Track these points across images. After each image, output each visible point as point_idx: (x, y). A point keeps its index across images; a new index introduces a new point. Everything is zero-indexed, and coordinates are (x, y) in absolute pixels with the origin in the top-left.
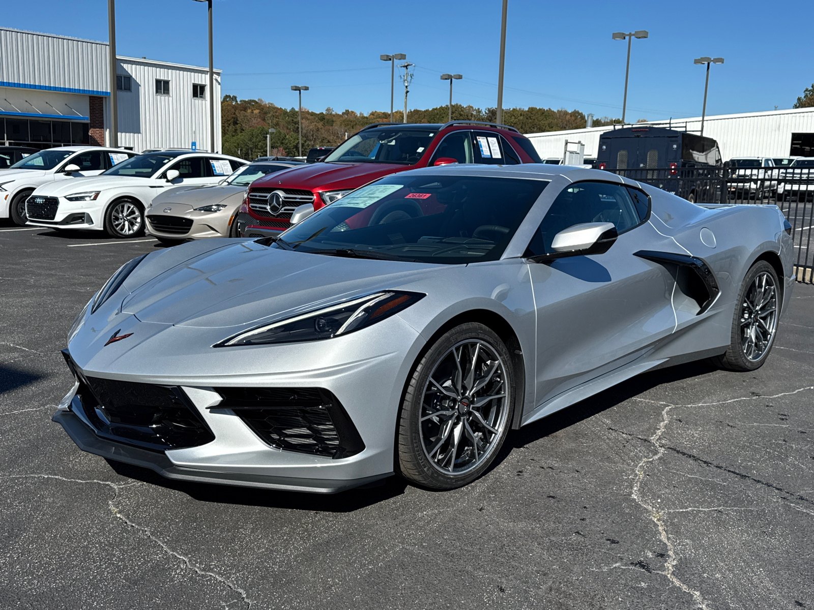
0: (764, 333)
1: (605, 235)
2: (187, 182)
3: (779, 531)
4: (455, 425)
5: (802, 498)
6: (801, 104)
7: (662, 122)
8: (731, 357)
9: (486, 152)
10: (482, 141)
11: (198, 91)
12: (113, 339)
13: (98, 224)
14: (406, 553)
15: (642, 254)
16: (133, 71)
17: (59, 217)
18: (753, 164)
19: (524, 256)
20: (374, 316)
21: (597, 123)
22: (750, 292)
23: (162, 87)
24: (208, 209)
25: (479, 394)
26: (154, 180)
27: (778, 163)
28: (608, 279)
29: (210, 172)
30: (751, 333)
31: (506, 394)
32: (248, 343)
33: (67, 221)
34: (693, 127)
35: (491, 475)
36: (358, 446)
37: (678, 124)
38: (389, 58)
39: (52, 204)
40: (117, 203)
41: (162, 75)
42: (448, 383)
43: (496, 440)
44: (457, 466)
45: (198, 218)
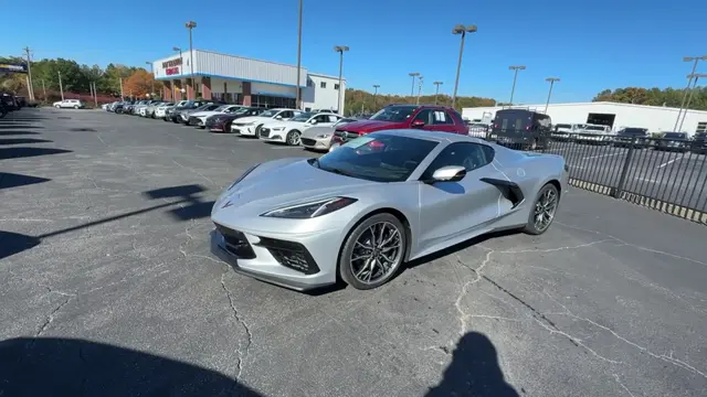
0: (548, 217)
1: (460, 173)
2: (320, 125)
3: (525, 338)
4: (371, 261)
5: (544, 317)
6: (595, 100)
7: (524, 107)
8: (527, 228)
9: (438, 119)
10: (437, 113)
11: (337, 87)
12: (227, 205)
13: (284, 140)
14: (334, 324)
15: (483, 180)
16: (314, 79)
17: (271, 135)
18: (568, 126)
19: (420, 179)
20: (331, 208)
21: (500, 105)
22: (541, 199)
23: (323, 85)
24: (322, 137)
25: (386, 246)
26: (306, 123)
27: (580, 126)
28: (463, 192)
29: (328, 121)
30: (540, 217)
31: (400, 245)
32: (273, 216)
33: (273, 138)
34: (540, 109)
35: (392, 282)
36: (318, 270)
37: (532, 108)
38: (412, 75)
39: (268, 131)
40: (292, 132)
41: (324, 80)
42: (368, 242)
43: (394, 266)
44: (372, 279)
45: (318, 140)
